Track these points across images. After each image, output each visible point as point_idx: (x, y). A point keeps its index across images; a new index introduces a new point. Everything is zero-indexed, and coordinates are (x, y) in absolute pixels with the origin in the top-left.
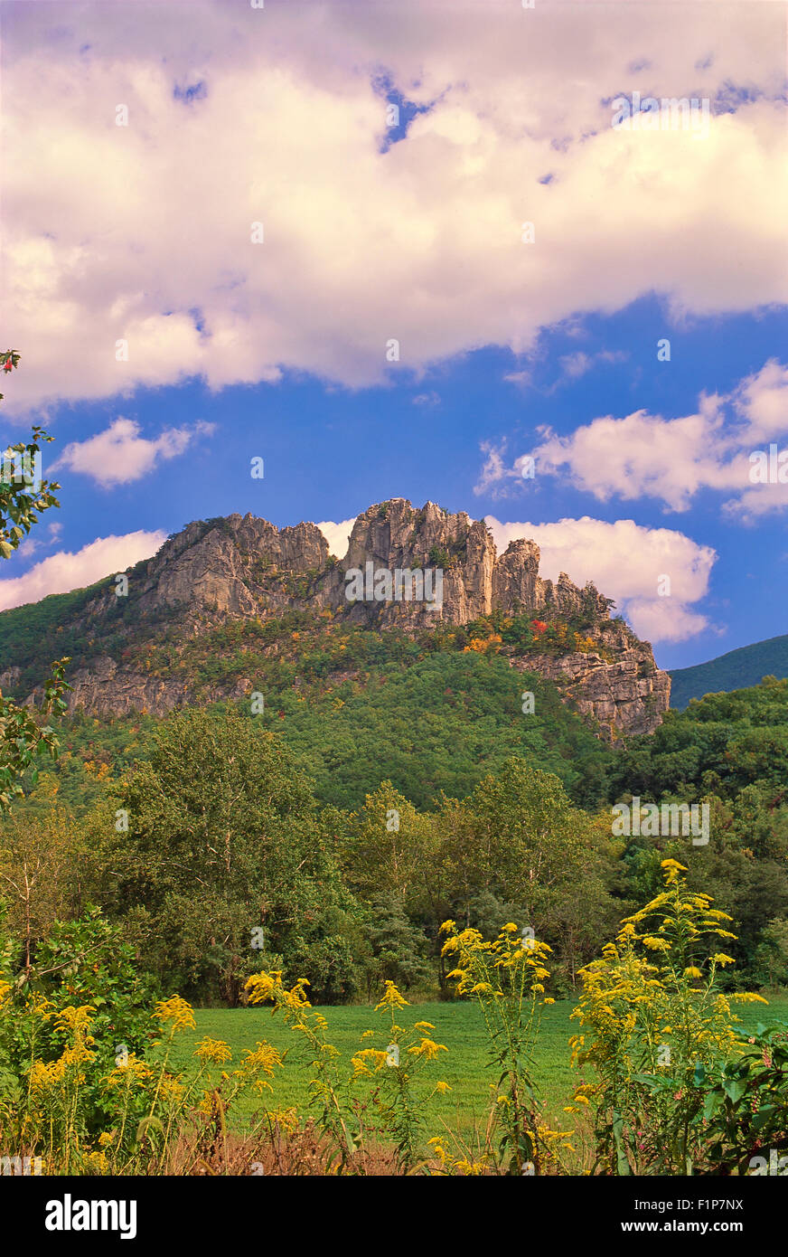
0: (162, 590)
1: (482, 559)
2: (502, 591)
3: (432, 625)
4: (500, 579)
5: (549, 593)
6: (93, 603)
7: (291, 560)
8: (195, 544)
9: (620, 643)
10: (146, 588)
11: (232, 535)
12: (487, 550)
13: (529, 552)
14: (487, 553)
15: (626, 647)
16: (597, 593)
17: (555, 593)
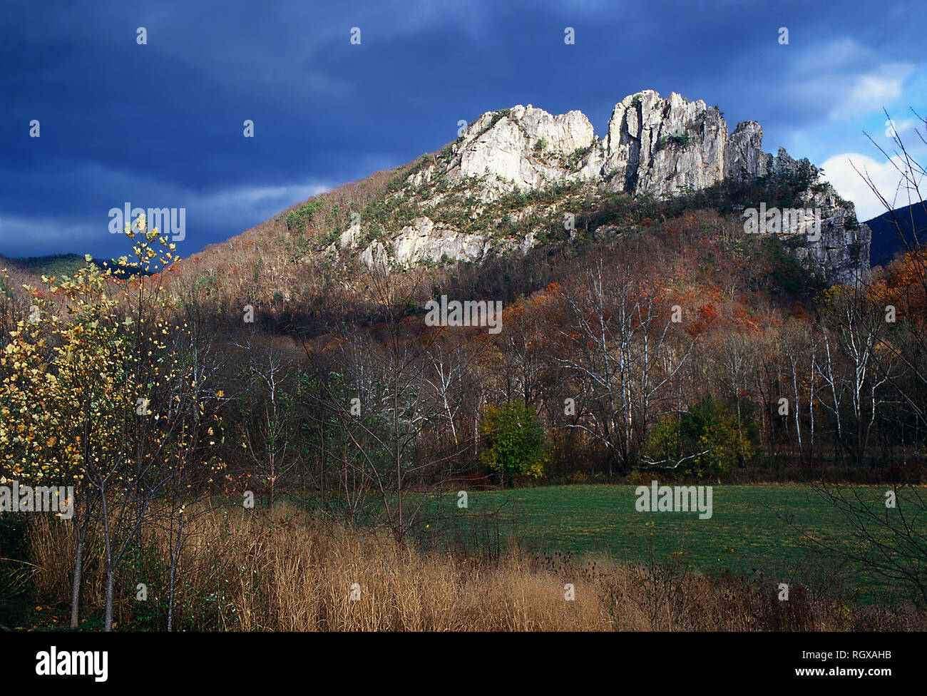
0: (464, 164)
1: (716, 136)
2: (732, 163)
3: (677, 190)
4: (730, 153)
5: (770, 164)
6: (412, 176)
7: (563, 141)
8: (488, 129)
9: (828, 200)
10: (452, 165)
11: (516, 122)
12: (720, 130)
13: (753, 131)
14: (720, 132)
15: (833, 205)
16: (809, 163)
17: (775, 163)
